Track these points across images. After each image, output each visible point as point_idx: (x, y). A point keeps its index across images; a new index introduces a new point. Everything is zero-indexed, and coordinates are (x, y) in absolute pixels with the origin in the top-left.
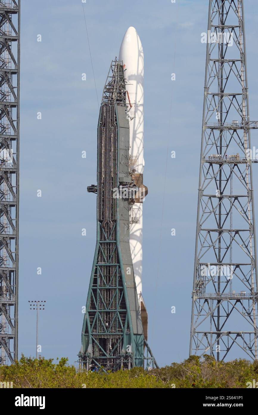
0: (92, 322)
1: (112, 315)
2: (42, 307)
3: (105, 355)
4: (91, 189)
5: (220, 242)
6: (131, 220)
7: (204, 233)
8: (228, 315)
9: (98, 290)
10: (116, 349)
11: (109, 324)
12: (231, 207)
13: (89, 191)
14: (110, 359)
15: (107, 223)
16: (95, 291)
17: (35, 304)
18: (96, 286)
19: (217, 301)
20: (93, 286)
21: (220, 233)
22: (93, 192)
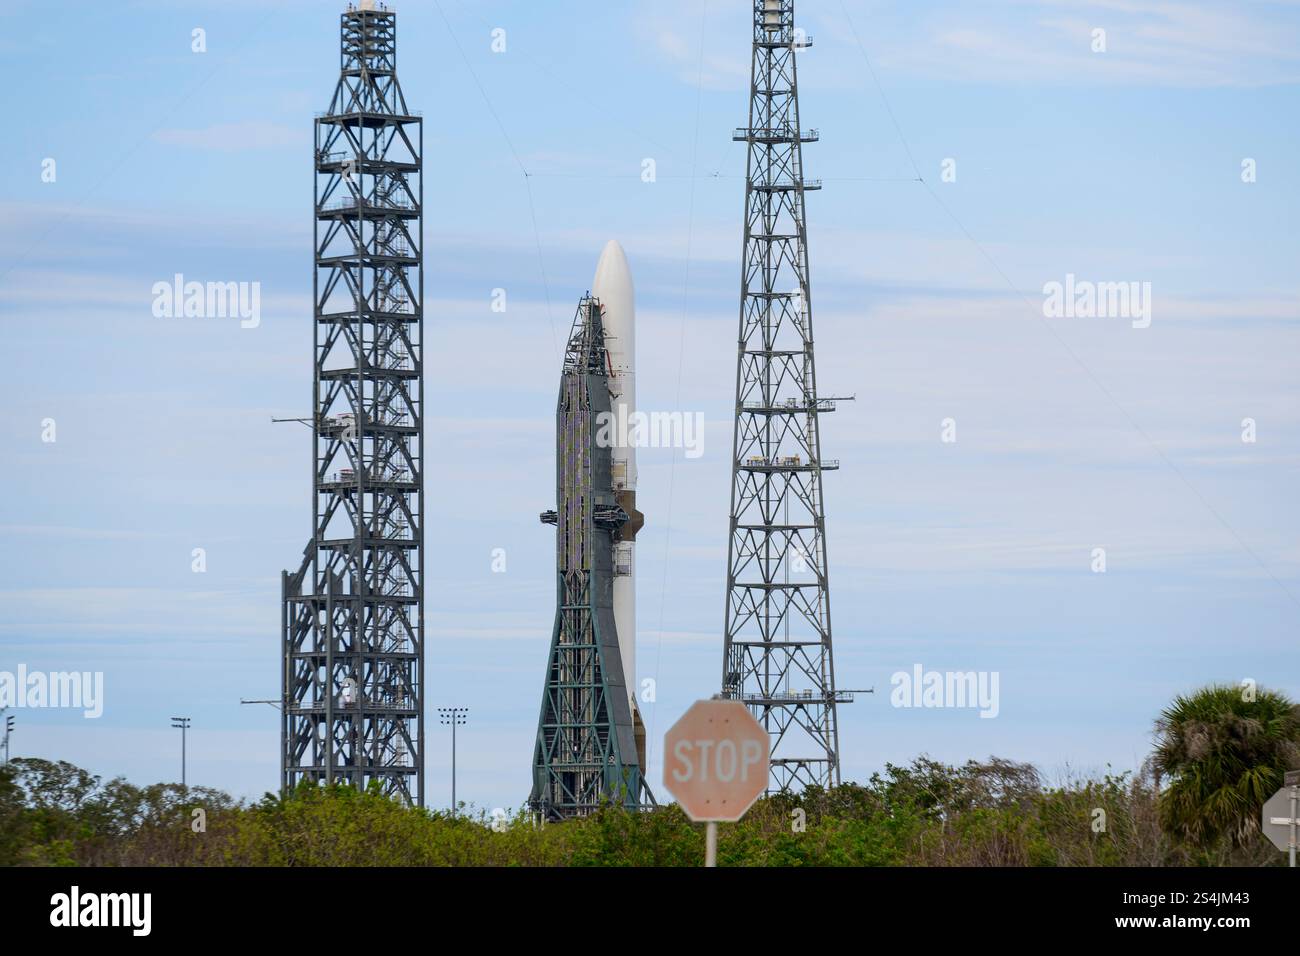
0: (549, 745)
1: (584, 732)
2: (462, 720)
3: (572, 802)
4: (548, 518)
5: (767, 606)
6: (615, 569)
7: (741, 591)
8: (783, 732)
9: (559, 690)
10: (592, 790)
11: (579, 749)
12: (787, 547)
13: (543, 522)
14: (582, 808)
15: (575, 575)
16: (554, 691)
17: (451, 714)
18: (556, 684)
19: (763, 707)
20: (552, 684)
21: (768, 591)
22: (549, 522)
